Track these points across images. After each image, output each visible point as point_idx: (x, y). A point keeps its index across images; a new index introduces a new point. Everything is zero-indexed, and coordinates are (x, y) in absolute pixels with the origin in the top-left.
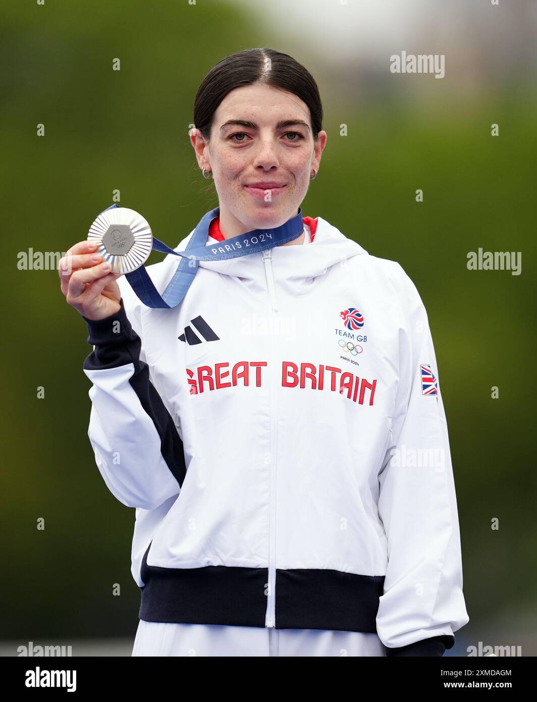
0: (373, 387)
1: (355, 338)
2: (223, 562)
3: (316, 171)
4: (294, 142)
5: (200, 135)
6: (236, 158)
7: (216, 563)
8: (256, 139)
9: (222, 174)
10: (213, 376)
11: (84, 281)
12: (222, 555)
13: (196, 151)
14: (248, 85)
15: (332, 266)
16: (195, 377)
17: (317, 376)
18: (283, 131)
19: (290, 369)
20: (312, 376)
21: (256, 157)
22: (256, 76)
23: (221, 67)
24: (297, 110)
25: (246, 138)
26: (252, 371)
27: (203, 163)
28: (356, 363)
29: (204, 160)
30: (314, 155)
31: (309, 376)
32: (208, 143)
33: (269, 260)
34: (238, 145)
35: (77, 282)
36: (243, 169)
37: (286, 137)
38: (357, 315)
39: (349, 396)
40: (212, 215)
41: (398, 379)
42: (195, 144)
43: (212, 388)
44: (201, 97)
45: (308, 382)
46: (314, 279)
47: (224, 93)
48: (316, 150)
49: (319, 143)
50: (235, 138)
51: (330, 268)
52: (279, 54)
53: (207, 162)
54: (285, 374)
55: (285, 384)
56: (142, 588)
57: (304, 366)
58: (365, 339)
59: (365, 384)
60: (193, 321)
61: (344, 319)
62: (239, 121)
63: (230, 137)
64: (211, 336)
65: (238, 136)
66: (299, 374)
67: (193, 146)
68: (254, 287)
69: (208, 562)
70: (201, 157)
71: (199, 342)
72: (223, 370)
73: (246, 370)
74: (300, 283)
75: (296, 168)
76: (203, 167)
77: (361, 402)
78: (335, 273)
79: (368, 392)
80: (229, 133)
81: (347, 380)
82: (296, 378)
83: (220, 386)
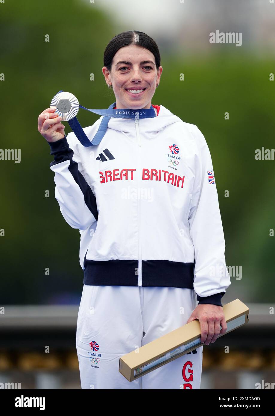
0: (183, 180)
1: (175, 157)
2: (118, 258)
3: (158, 84)
4: (148, 70)
5: (107, 69)
6: (122, 78)
7: (115, 258)
8: (131, 70)
9: (116, 85)
10: (112, 175)
11: (50, 124)
12: (118, 255)
13: (105, 77)
14: (127, 46)
15: (166, 126)
16: (104, 175)
17: (158, 175)
18: (143, 66)
19: (146, 172)
20: (156, 175)
21: (131, 77)
22: (130, 42)
23: (115, 39)
24: (149, 57)
25: (127, 69)
26: (129, 173)
27: (108, 82)
28: (176, 169)
29: (109, 80)
30: (157, 77)
31: (154, 175)
32: (110, 73)
33: (138, 124)
34: (123, 72)
35: (47, 124)
36: (125, 82)
37: (145, 68)
38: (176, 147)
39: (172, 184)
40: (113, 105)
41: (194, 176)
42: (104, 73)
43: (111, 180)
44: (106, 52)
45: (154, 177)
46: (158, 132)
47: (117, 50)
48: (158, 74)
49: (159, 72)
50: (122, 69)
51: (165, 127)
52: (140, 32)
53: (110, 81)
54: (144, 174)
55: (144, 179)
56: (84, 270)
57: (152, 170)
58: (180, 158)
59: (180, 178)
60: (104, 151)
61: (171, 149)
62: (124, 62)
63: (120, 69)
64: (111, 157)
65: (124, 68)
66: (150, 174)
67: (104, 74)
68: (130, 136)
69: (112, 258)
70: (107, 79)
71: (106, 160)
72: (116, 173)
73: (127, 173)
74: (151, 134)
75: (150, 81)
76: (108, 84)
77: (178, 186)
78: (167, 129)
79: (181, 182)
80: (119, 67)
81: (171, 177)
82: (149, 176)
83: (115, 179)
